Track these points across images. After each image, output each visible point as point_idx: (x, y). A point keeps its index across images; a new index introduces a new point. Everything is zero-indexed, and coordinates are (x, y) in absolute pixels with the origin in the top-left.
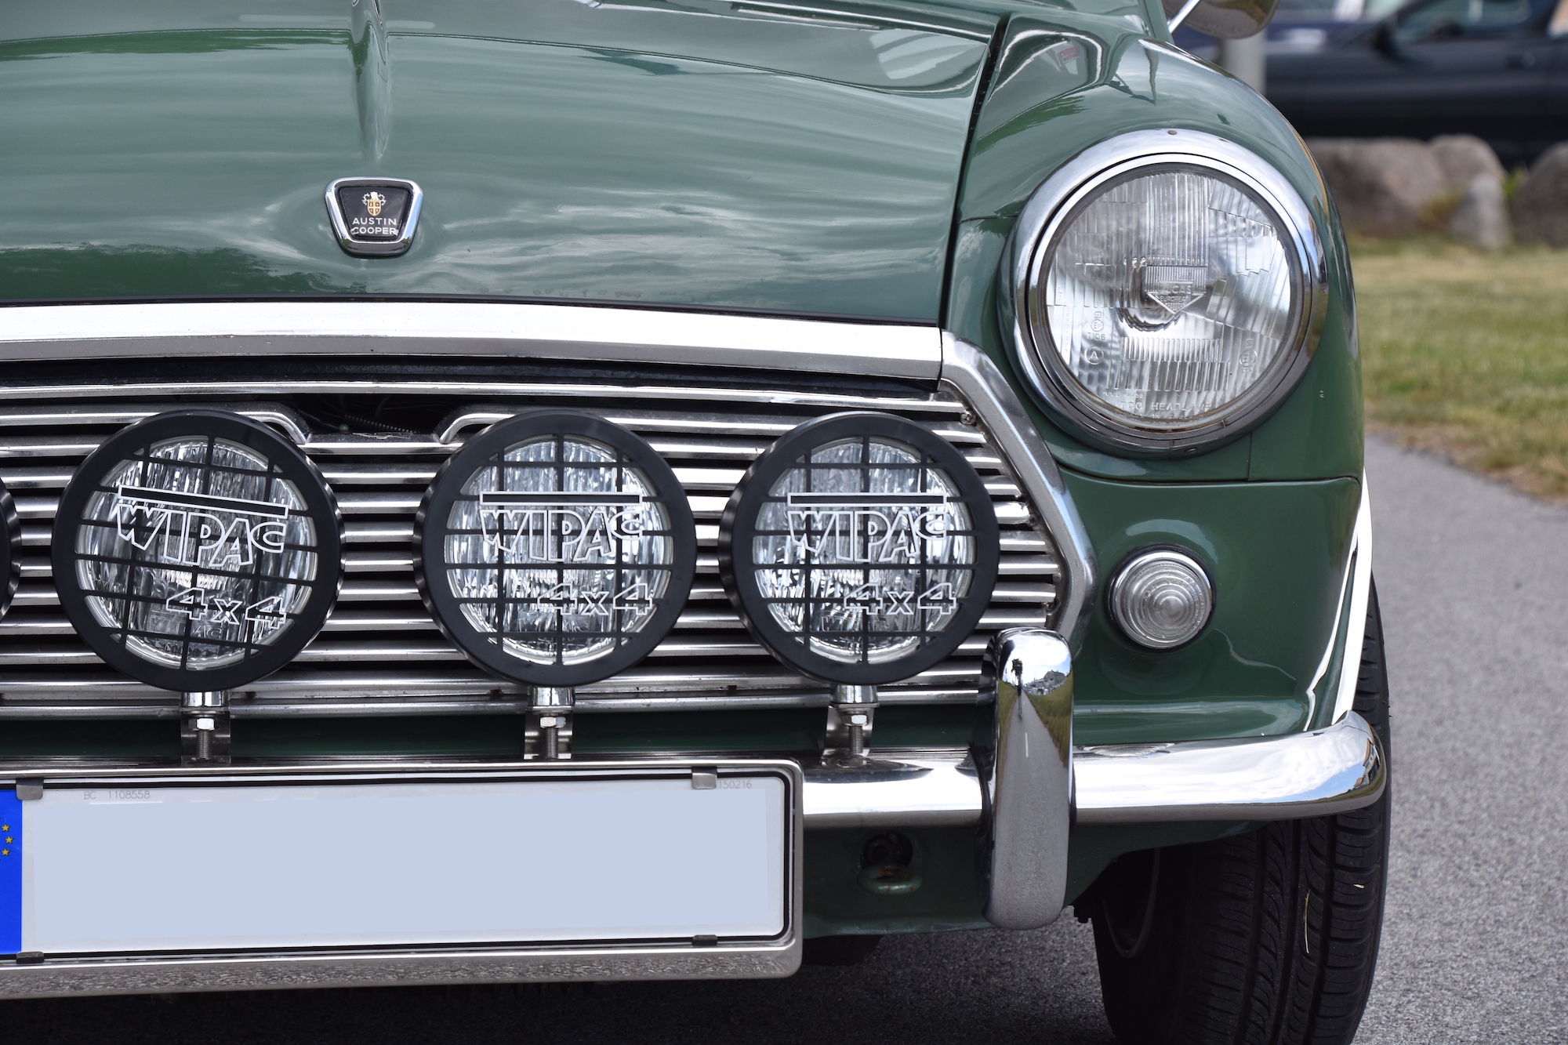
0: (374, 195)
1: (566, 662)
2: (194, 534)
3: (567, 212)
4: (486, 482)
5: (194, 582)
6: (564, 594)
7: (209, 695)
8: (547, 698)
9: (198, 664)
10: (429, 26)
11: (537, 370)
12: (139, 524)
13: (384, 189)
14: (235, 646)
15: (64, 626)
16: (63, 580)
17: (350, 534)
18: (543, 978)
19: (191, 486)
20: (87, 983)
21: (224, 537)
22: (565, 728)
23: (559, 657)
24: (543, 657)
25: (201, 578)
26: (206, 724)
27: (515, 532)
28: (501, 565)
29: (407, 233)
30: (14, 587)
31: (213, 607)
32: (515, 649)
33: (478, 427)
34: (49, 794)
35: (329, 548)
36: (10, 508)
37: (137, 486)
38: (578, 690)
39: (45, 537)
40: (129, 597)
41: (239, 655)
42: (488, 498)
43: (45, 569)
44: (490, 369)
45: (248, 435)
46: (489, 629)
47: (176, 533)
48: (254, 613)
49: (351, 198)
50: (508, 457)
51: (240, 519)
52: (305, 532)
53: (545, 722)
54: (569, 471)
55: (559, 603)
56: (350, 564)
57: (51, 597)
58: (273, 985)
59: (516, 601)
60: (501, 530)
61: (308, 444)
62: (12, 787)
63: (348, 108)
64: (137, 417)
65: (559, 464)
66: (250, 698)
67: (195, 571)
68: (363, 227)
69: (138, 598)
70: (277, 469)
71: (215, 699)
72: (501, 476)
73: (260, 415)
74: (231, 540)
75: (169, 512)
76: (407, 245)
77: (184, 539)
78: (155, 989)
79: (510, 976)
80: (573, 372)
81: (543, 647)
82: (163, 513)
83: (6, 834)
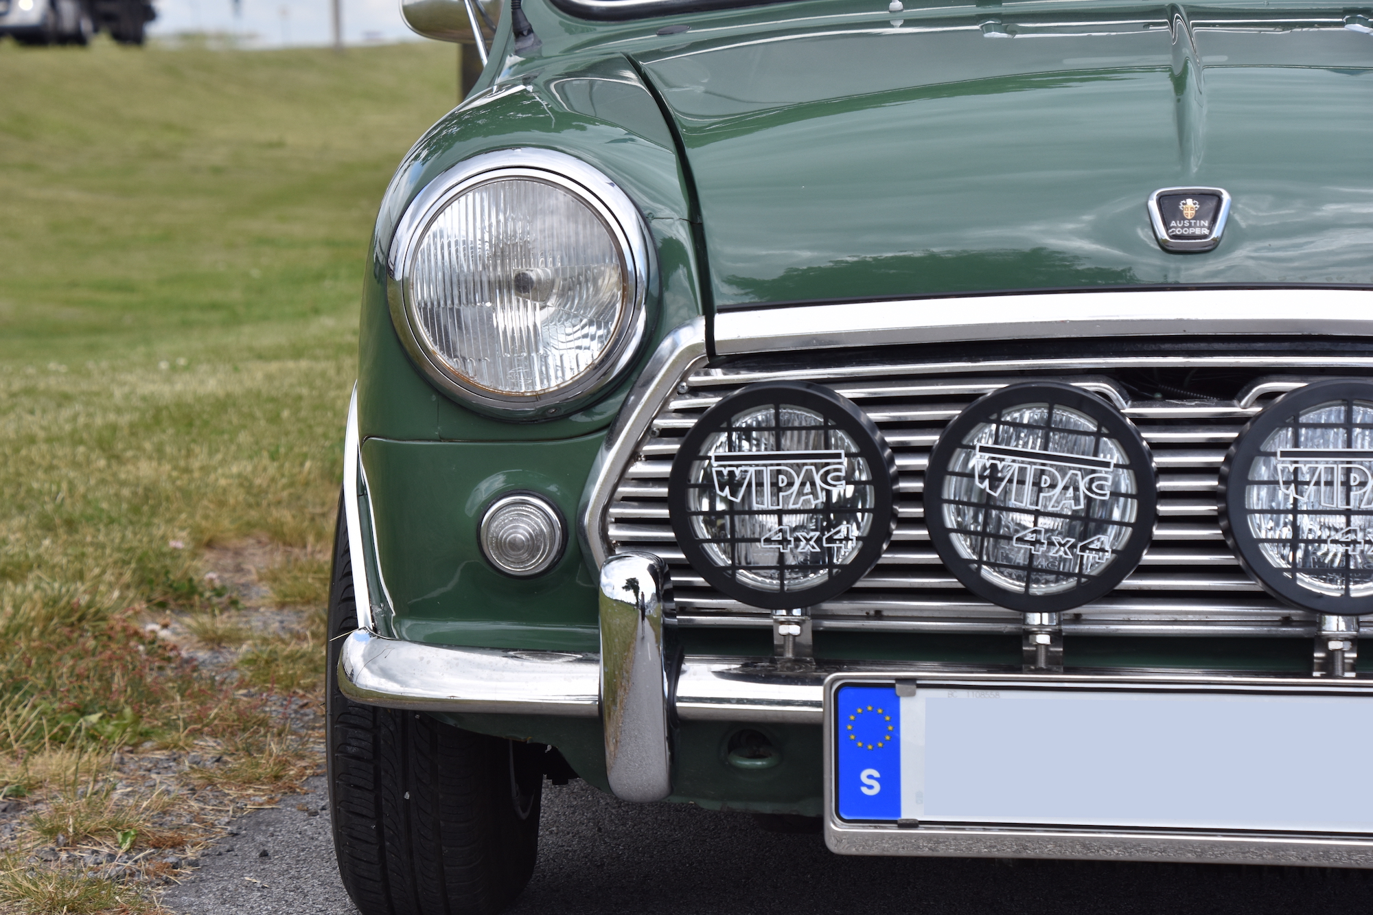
0: (1190, 202)
1: (1353, 595)
2: (1036, 484)
3: (1330, 210)
4: (1282, 440)
5: (1035, 523)
6: (1351, 537)
7: (1046, 615)
8: (1334, 624)
9: (1038, 589)
10: (1223, 59)
11: (1327, 346)
12: (993, 476)
13: (1198, 196)
14: (1068, 575)
15: (932, 558)
16: (932, 520)
17: (1163, 484)
18: (1324, 863)
19: (1033, 444)
20: (942, 847)
21: (1060, 486)
22: (1351, 651)
23: (1347, 590)
24: (1332, 590)
25: (1041, 520)
26: (1043, 639)
27: (1308, 483)
28: (1295, 511)
29: (1217, 232)
30: (893, 526)
31: (1051, 544)
32: (1306, 582)
33: (1273, 394)
34: (921, 693)
35: (1147, 495)
36: (891, 461)
37: (990, 444)
38: (1362, 619)
39: (917, 485)
40: (984, 534)
41: (1071, 583)
42: (1284, 454)
43: (918, 511)
44: (1286, 345)
45: (1081, 403)
46: (1284, 565)
47: (1021, 482)
48: (1084, 549)
49: (1169, 205)
50: (1303, 419)
51: (1074, 471)
52: (1126, 483)
53: (1333, 645)
54: (1357, 430)
55: (1347, 544)
56: (1163, 509)
57: (922, 533)
58: (1091, 856)
59: (1307, 542)
60: (1296, 481)
61: (1128, 410)
62: (892, 686)
63: (1170, 131)
64: (990, 388)
65: (1349, 425)
66: (1077, 619)
67: (1037, 514)
68: (1177, 227)
69: (990, 535)
70: (1104, 430)
71: (1051, 619)
72: (1296, 436)
73: (1091, 386)
74: (1066, 488)
75: (1016, 466)
76: (1216, 242)
77: (1028, 488)
78: (994, 854)
79: (1294, 860)
80: (1360, 347)
81: (1332, 581)
82: (1009, 466)
83: (887, 723)
